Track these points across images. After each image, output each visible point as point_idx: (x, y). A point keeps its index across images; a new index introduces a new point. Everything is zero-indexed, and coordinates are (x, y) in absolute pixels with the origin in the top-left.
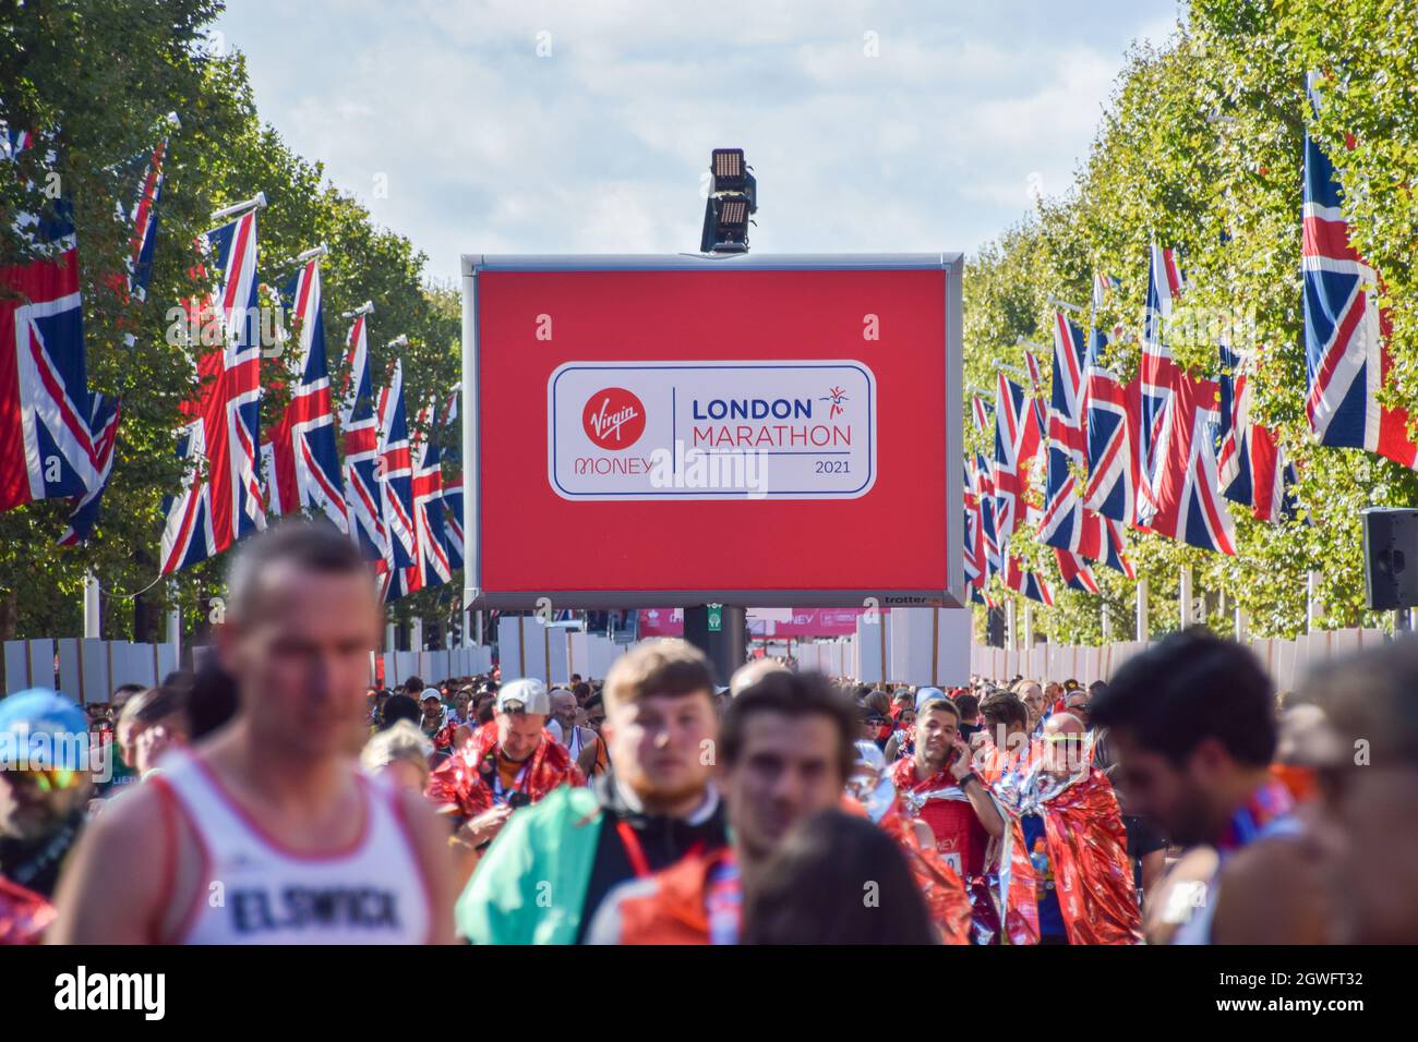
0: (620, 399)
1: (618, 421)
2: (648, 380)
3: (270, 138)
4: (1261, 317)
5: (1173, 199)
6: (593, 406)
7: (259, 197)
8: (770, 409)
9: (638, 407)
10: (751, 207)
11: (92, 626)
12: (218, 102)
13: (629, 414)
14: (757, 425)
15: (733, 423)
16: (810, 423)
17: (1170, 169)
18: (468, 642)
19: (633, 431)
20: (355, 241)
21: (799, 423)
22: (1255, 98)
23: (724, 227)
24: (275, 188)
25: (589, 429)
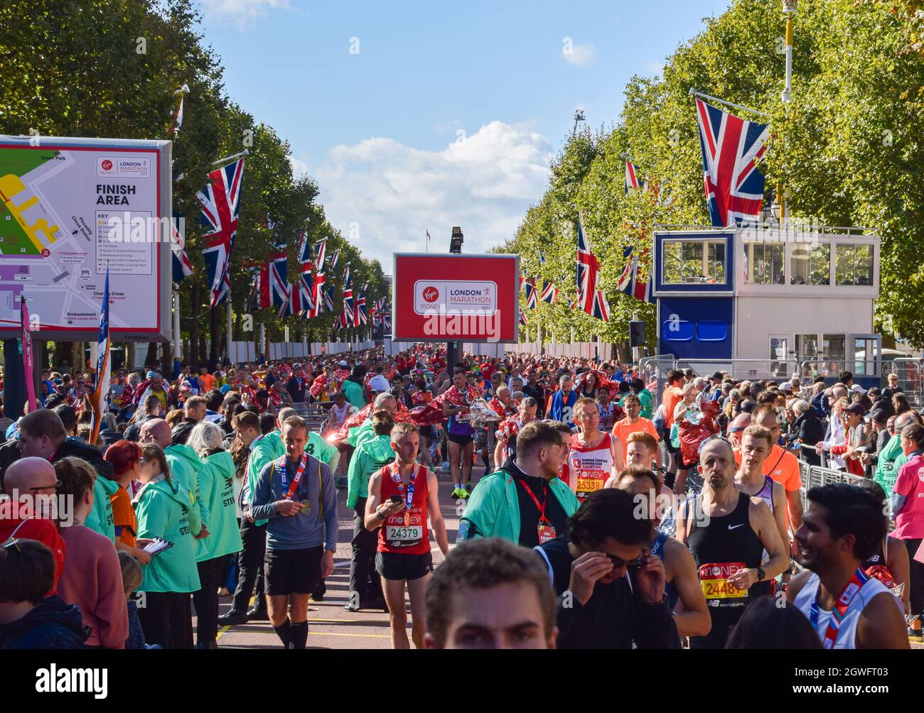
0: (432, 289)
1: (432, 295)
2: (439, 285)
3: (329, 224)
4: (568, 269)
5: (543, 240)
6: (426, 291)
7: (327, 237)
8: (470, 293)
9: (437, 292)
10: (462, 241)
11: (287, 339)
12: (318, 215)
13: (435, 293)
14: (467, 297)
15: (461, 296)
16: (480, 297)
17: (542, 233)
18: (369, 340)
19: (435, 298)
20: (346, 248)
21: (477, 296)
22: (567, 217)
23: (456, 246)
24: (330, 236)
25: (425, 297)
